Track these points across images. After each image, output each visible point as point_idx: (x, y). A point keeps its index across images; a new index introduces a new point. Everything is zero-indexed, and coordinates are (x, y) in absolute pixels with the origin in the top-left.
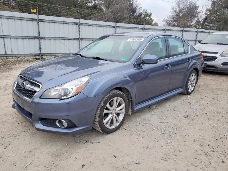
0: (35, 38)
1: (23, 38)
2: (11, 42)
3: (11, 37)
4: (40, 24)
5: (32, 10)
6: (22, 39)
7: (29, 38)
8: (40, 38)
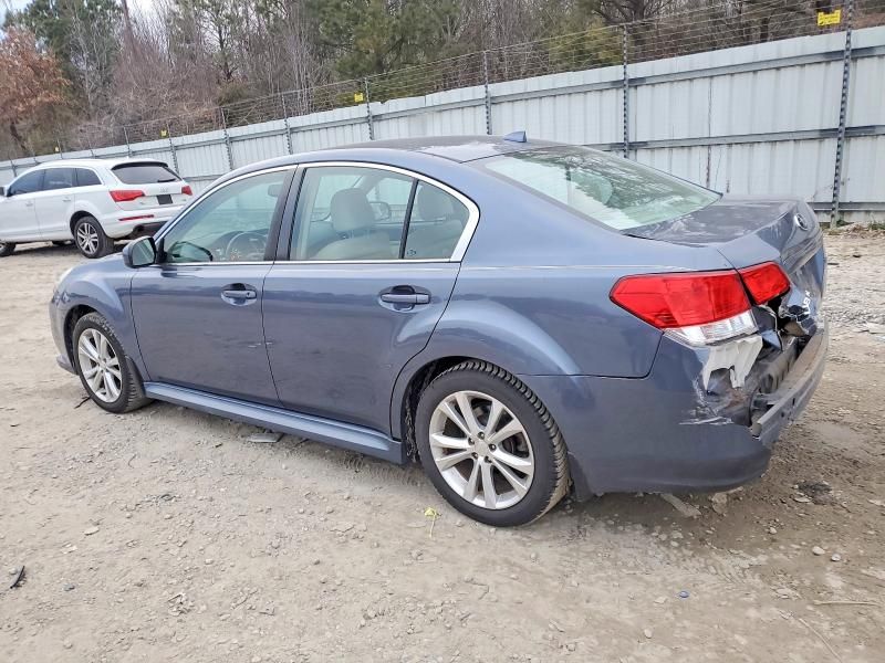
0: (825, 134)
1: (774, 139)
2: (729, 158)
3: (731, 142)
4: (850, 72)
5: (823, 19)
6: (769, 146)
7: (798, 137)
8: (846, 133)
